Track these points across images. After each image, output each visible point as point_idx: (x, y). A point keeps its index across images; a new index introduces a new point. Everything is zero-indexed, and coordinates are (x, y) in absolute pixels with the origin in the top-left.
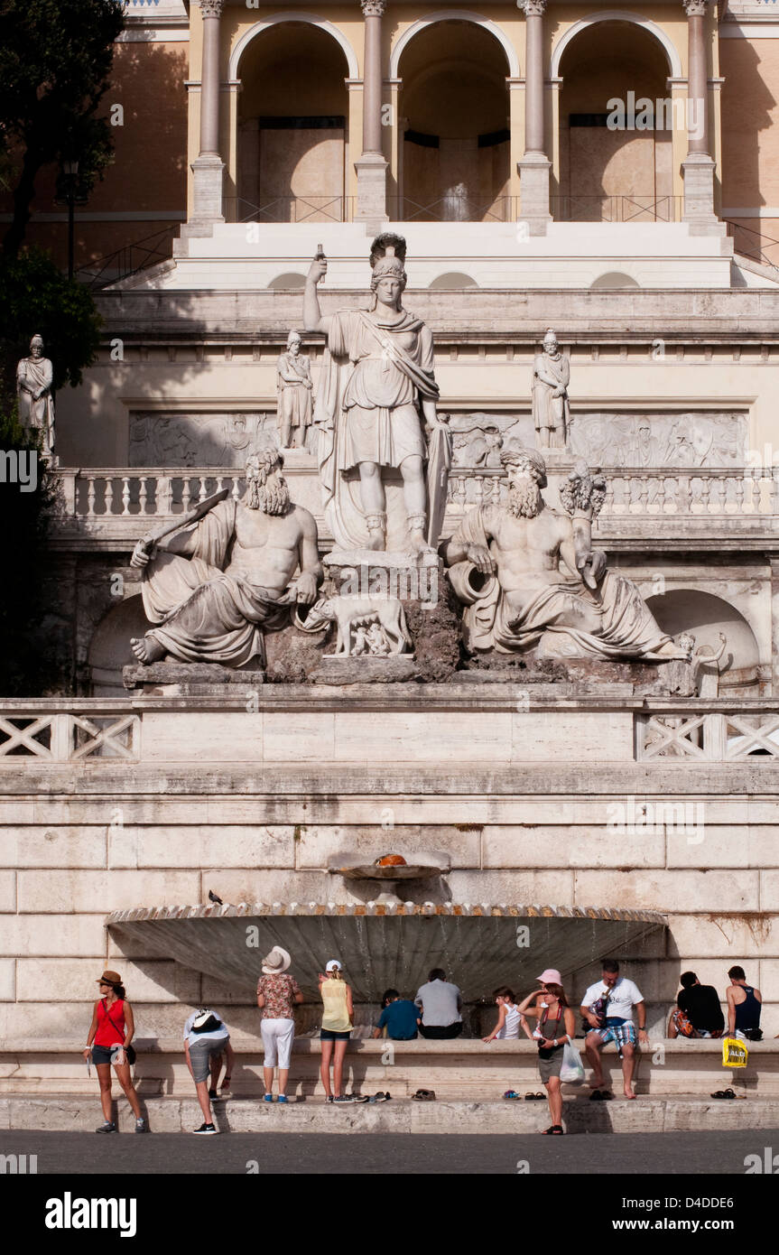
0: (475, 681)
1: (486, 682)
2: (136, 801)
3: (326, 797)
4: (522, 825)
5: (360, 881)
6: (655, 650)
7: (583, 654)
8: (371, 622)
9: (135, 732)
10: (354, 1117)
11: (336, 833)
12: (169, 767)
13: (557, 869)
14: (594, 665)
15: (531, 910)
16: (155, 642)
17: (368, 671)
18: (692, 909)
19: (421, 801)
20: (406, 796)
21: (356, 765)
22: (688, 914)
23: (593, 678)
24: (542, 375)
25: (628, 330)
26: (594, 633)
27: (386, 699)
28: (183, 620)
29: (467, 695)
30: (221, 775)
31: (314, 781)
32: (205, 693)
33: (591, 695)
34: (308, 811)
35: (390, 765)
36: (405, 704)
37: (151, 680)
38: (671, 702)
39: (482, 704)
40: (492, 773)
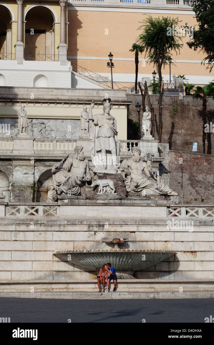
0: (132, 199)
1: (135, 200)
2: (59, 226)
3: (101, 225)
4: (144, 231)
5: (111, 244)
6: (170, 193)
7: (154, 193)
8: (107, 186)
9: (57, 210)
10: (148, 295)
11: (104, 233)
12: (67, 218)
13: (151, 241)
14: (156, 196)
15: (158, 251)
16: (61, 190)
17: (109, 197)
18: (180, 250)
19: (122, 226)
20: (119, 225)
21: (107, 218)
22: (179, 251)
23: (157, 199)
24: (83, 116)
25: (78, 99)
26: (156, 189)
27: (114, 204)
28: (66, 185)
29: (131, 203)
30: (78, 220)
31: (99, 222)
32: (74, 202)
33: (158, 203)
34: (97, 228)
35: (115, 218)
36: (118, 205)
37: (62, 199)
38: (175, 205)
39: (135, 205)
40: (137, 220)
